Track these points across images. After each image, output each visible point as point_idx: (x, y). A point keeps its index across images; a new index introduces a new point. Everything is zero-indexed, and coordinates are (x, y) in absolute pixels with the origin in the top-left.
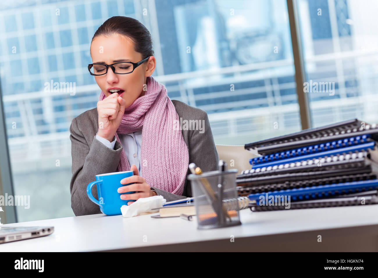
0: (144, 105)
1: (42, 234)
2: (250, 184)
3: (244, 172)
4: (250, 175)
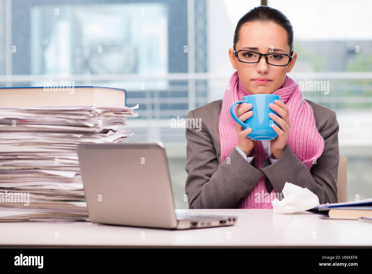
1: (228, 223)
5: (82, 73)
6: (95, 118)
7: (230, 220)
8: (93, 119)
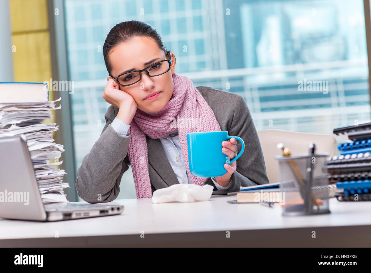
0: (174, 109)
1: (110, 212)
2: (338, 171)
3: (332, 158)
4: (339, 161)
7: (113, 209)
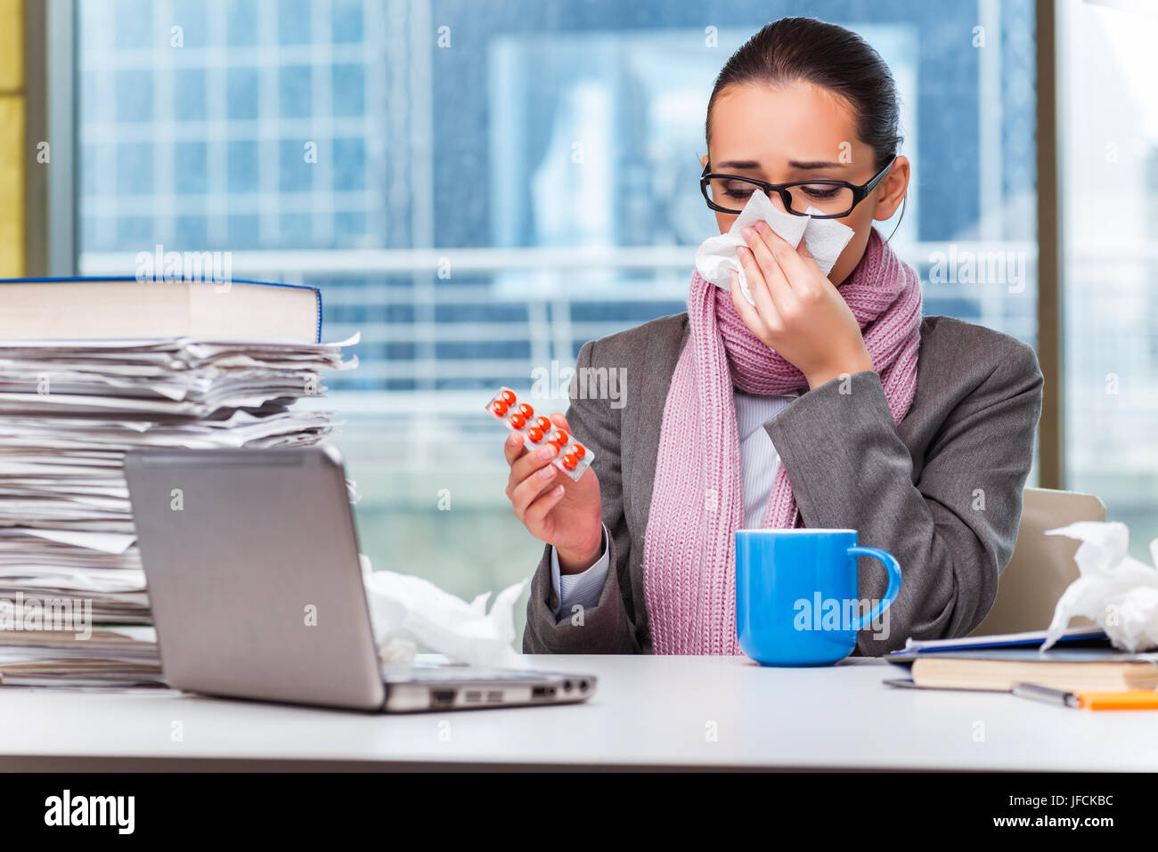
1: (561, 694)
5: (649, 243)
6: (190, 372)
7: (568, 685)
8: (181, 377)
